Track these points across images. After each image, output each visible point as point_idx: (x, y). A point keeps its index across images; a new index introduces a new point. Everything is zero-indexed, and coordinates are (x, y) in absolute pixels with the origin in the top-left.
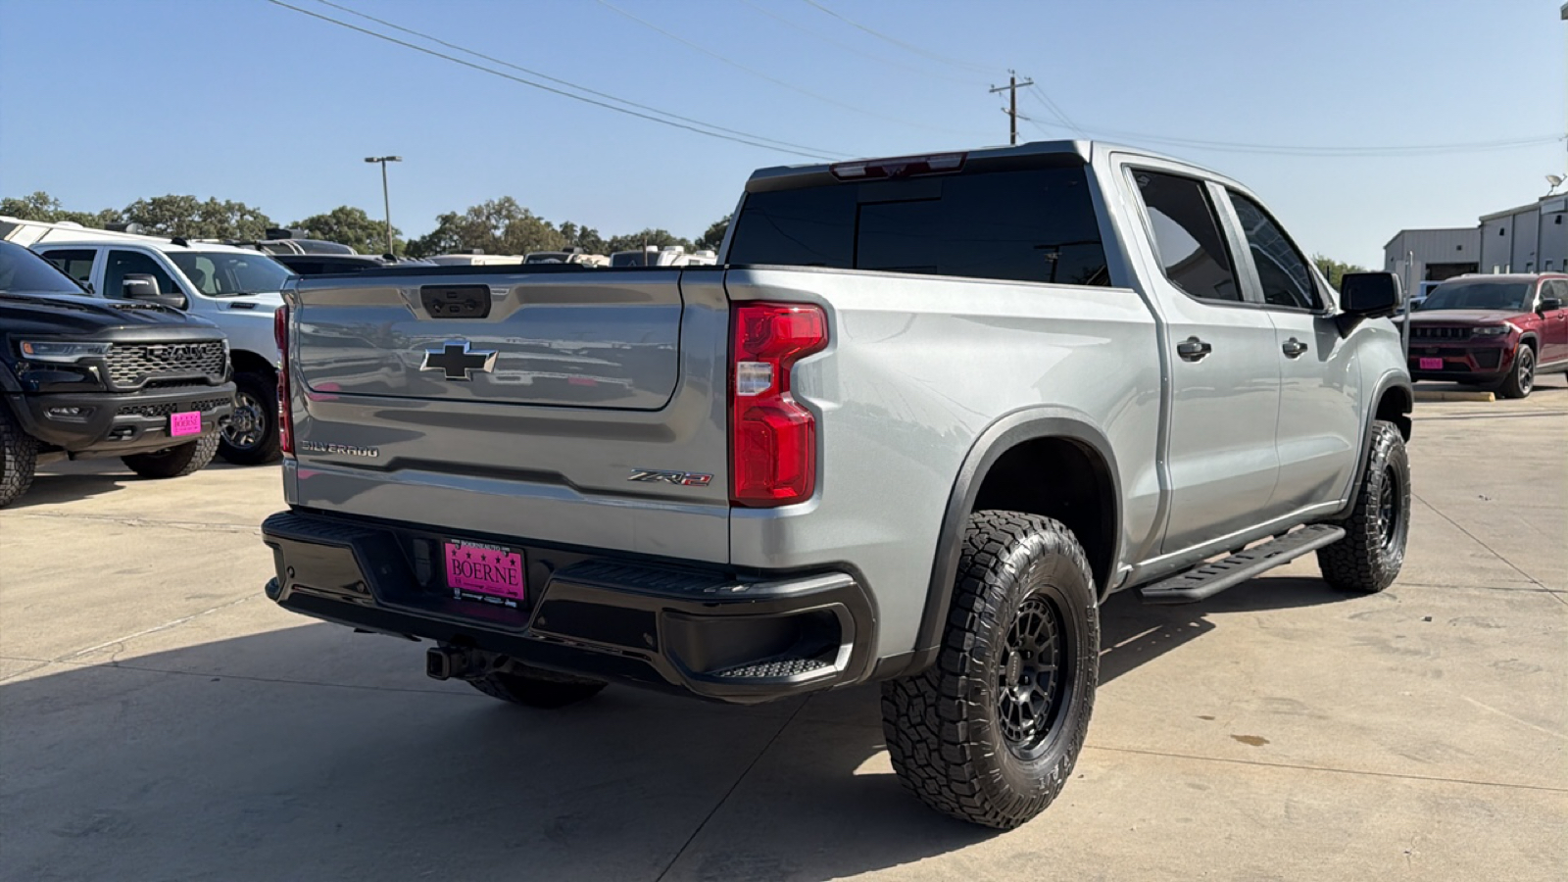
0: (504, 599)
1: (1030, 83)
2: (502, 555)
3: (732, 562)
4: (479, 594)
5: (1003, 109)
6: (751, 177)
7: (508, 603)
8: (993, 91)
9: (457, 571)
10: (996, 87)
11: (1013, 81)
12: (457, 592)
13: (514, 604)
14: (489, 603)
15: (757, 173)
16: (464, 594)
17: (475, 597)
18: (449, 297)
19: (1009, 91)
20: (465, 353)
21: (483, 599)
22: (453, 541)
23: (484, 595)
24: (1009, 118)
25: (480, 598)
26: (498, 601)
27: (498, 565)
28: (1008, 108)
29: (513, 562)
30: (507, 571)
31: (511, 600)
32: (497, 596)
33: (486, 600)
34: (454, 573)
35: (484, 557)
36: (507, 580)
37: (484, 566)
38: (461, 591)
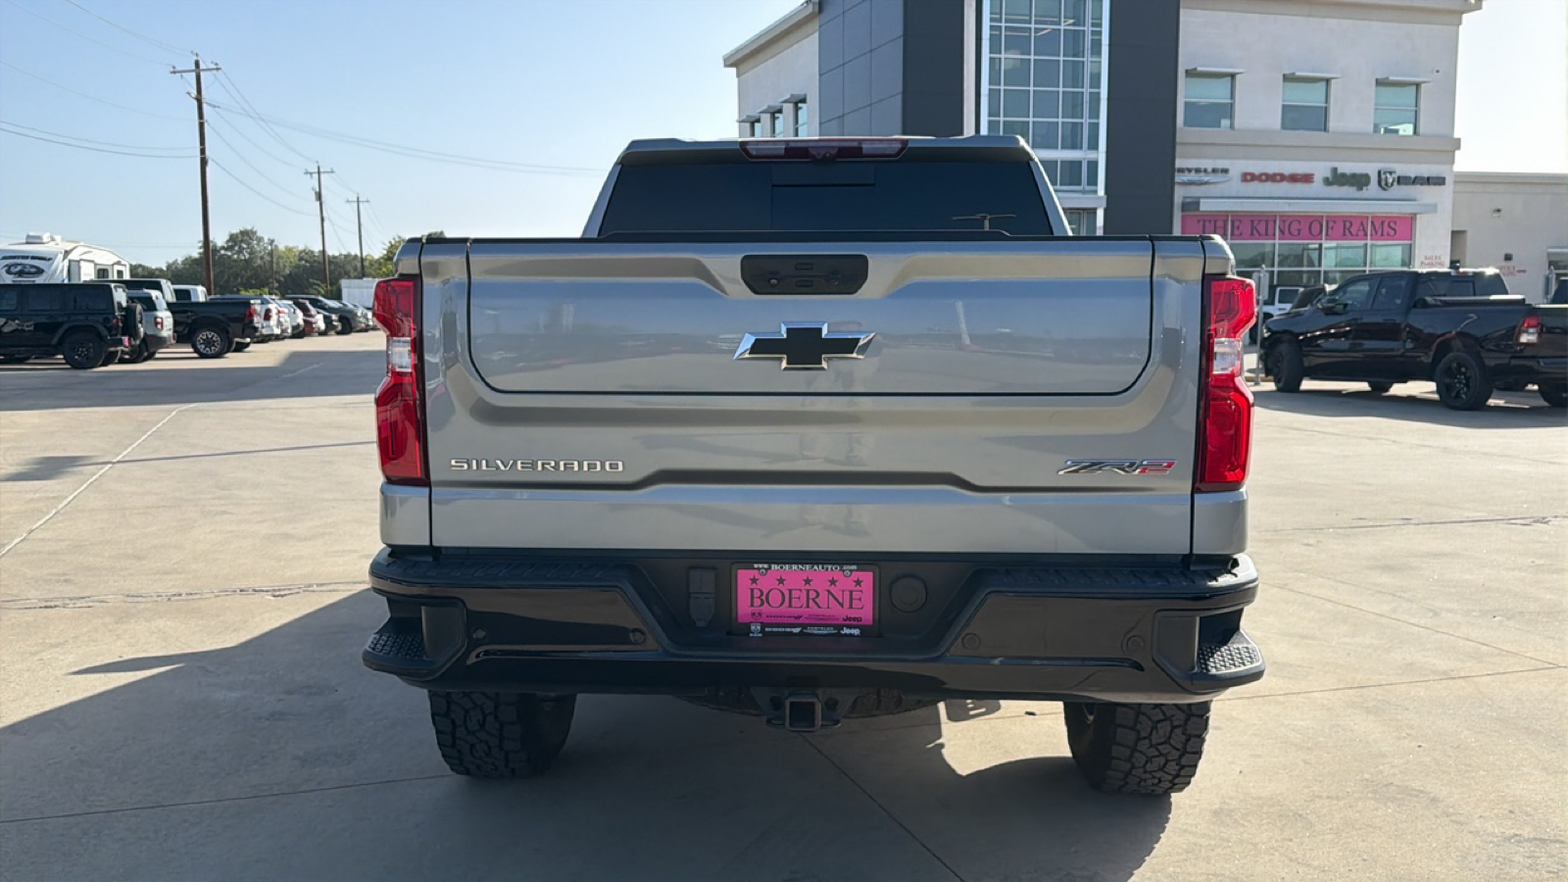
0: (841, 627)
1: (218, 69)
3: (1195, 552)
4: (795, 626)
5: (189, 93)
6: (628, 148)
7: (846, 631)
8: (174, 72)
9: (757, 602)
10: (178, 68)
11: (197, 64)
12: (755, 628)
13: (856, 632)
14: (812, 635)
15: (634, 144)
16: (768, 629)
17: (788, 630)
18: (796, 269)
19: (194, 74)
20: (823, 336)
21: (801, 632)
22: (756, 566)
23: (804, 626)
24: (195, 103)
25: (796, 630)
26: (828, 631)
27: (832, 589)
28: (194, 93)
29: (858, 583)
30: (847, 594)
31: (852, 627)
32: (829, 625)
33: (809, 630)
34: (752, 605)
35: (808, 581)
36: (847, 604)
37: (808, 591)
38: (764, 625)
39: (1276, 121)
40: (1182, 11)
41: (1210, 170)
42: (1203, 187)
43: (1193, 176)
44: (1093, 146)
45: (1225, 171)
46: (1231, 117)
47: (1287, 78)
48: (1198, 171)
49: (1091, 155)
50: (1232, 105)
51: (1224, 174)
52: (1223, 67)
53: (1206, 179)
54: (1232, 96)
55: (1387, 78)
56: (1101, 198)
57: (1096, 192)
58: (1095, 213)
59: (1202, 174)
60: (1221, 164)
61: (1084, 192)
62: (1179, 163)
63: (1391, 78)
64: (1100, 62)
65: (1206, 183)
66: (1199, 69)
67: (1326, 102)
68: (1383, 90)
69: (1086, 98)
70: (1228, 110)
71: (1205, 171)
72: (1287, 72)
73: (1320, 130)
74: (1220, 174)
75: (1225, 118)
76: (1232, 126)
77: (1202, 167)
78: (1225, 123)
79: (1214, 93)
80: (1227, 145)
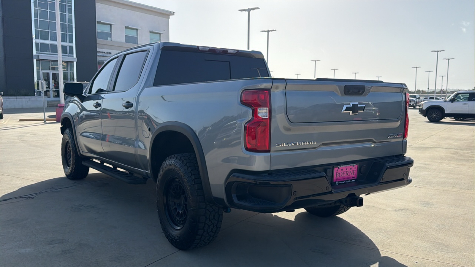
0: (351, 180)
2: (352, 167)
4: (343, 181)
7: (352, 181)
13: (354, 181)
14: (347, 183)
16: (339, 183)
22: (338, 166)
25: (344, 182)
26: (350, 181)
27: (351, 170)
29: (355, 168)
30: (353, 171)
31: (353, 180)
32: (349, 180)
33: (346, 182)
34: (336, 177)
35: (347, 169)
36: (353, 174)
37: (346, 172)
38: (338, 182)
39: (123, 40)
40: (96, 3)
41: (106, 52)
42: (105, 57)
43: (101, 54)
44: (71, 41)
45: (110, 53)
46: (111, 37)
47: (126, 28)
48: (102, 52)
49: (70, 44)
50: (111, 34)
51: (110, 54)
52: (108, 22)
53: (105, 55)
54: (111, 31)
55: (153, 31)
56: (75, 58)
57: (73, 56)
58: (73, 63)
59: (104, 54)
60: (109, 51)
61: (68, 56)
62: (98, 50)
63: (154, 31)
64: (72, 15)
65: (105, 56)
66: (101, 21)
67: (137, 36)
68: (151, 34)
69: (67, 26)
70: (110, 35)
71: (105, 52)
72: (126, 26)
73: (135, 43)
74: (109, 54)
75: (109, 37)
76: (111, 40)
77: (104, 51)
78: (109, 39)
79: (106, 29)
80: (110, 45)
